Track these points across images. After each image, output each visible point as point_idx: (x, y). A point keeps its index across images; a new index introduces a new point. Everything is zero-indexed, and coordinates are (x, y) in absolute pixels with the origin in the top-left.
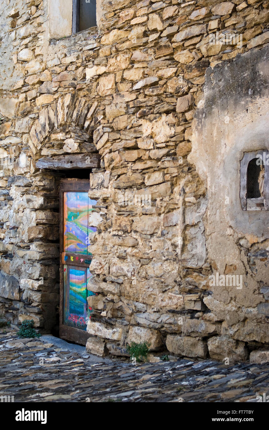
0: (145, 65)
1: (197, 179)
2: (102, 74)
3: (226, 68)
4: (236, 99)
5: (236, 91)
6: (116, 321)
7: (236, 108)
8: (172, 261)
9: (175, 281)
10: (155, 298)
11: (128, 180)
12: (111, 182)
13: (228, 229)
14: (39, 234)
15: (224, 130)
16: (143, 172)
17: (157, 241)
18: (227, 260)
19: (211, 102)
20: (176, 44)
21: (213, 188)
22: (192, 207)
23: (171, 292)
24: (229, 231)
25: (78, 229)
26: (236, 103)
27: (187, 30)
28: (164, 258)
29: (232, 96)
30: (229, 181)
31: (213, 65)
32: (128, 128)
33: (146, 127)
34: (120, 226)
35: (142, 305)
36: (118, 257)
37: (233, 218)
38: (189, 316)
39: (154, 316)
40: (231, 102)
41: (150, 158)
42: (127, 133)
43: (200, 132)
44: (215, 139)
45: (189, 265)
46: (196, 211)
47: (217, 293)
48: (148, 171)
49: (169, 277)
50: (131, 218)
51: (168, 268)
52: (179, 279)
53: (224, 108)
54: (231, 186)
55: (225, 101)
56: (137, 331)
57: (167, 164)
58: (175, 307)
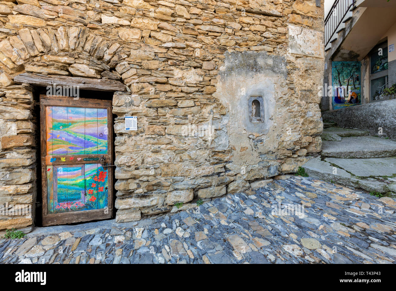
0: (174, 34)
1: (221, 106)
2: (125, 26)
3: (239, 55)
4: (247, 71)
5: (246, 68)
6: (152, 193)
7: (246, 75)
8: (204, 149)
9: (206, 160)
10: (190, 171)
11: (162, 102)
12: (142, 103)
13: (243, 131)
14: (27, 142)
15: (240, 85)
16: (176, 98)
17: (192, 139)
18: (242, 145)
19: (230, 70)
20: (201, 31)
21: (233, 111)
22: (217, 120)
23: (204, 166)
24: (244, 132)
25: (70, 136)
26: (247, 73)
27: (211, 27)
28: (197, 148)
29: (244, 69)
30: (243, 109)
31: (230, 51)
32: (160, 69)
33: (177, 73)
34: (154, 131)
35: (180, 177)
36: (152, 152)
37: (246, 125)
38: (217, 176)
39: (192, 182)
40: (244, 72)
41: (182, 92)
42: (158, 72)
43: (224, 83)
44: (234, 88)
45: (217, 150)
46: (220, 122)
47: (236, 161)
48: (181, 98)
49: (201, 158)
50: (164, 127)
51: (200, 153)
52: (208, 159)
53: (239, 74)
54: (244, 111)
55: (240, 71)
56: (176, 194)
57: (197, 96)
58: (208, 173)
